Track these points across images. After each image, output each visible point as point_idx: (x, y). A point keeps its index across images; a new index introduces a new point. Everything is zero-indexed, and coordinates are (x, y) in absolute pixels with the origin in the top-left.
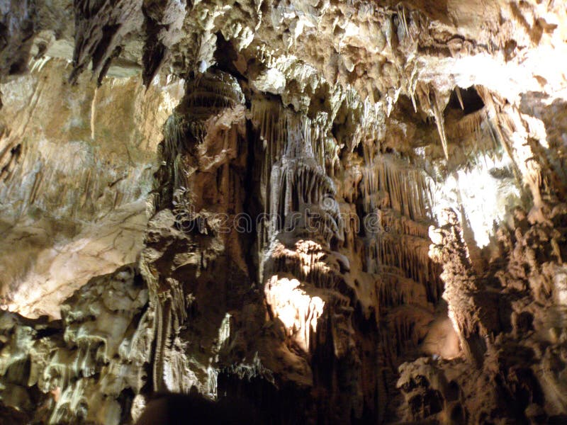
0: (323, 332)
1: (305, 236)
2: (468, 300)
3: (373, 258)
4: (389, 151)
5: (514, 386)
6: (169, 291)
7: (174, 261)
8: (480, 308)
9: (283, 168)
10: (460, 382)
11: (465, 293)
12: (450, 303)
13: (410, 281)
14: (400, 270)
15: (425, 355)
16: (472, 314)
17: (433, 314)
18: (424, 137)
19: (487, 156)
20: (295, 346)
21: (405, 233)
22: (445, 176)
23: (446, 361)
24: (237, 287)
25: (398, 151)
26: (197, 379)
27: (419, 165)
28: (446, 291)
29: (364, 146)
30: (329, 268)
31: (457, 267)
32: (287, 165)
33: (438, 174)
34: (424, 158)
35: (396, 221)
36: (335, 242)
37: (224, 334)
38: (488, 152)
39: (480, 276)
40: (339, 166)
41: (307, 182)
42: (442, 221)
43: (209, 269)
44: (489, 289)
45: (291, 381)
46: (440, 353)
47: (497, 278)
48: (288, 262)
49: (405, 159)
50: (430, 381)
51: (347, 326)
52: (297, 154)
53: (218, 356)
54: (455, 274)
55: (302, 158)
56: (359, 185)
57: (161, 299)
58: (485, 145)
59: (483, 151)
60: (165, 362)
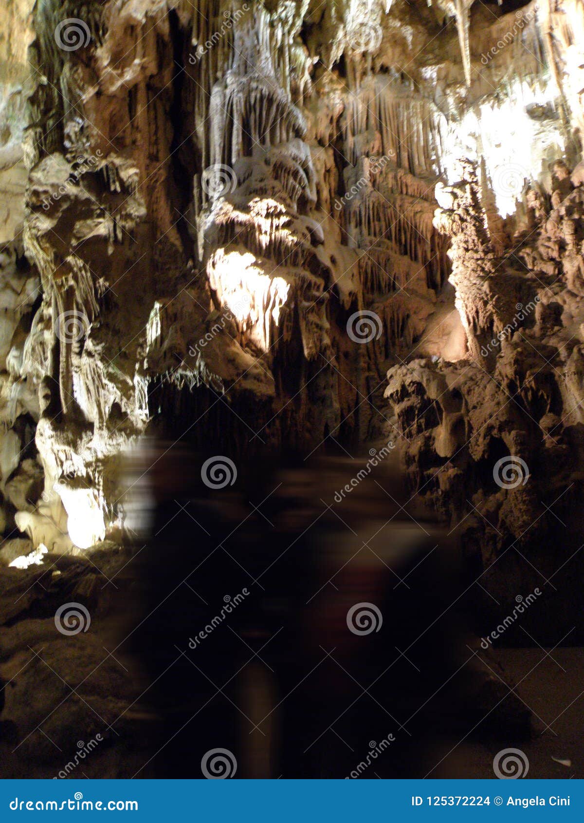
0: (287, 326)
1: (262, 193)
2: (482, 286)
3: (356, 227)
4: (385, 70)
5: (530, 393)
6: (71, 275)
7: (75, 231)
8: (496, 296)
9: (228, 91)
10: (464, 390)
11: (479, 276)
12: (457, 288)
13: (406, 259)
14: (393, 244)
15: (421, 357)
16: (486, 303)
17: (435, 304)
18: (437, 52)
19: (525, 84)
20: (250, 345)
21: (402, 192)
22: (462, 112)
23: (448, 364)
24: (167, 266)
25: (398, 70)
26: (119, 393)
27: (426, 95)
28: (453, 273)
29: (348, 61)
30: (295, 239)
31: (470, 241)
32: (234, 86)
33: (453, 110)
34: (435, 83)
35: (390, 176)
36: (303, 203)
37: (153, 331)
38: (528, 79)
39: (500, 254)
40: (311, 90)
41: (264, 113)
42: (454, 177)
43: (127, 243)
44: (510, 271)
45: (246, 390)
46: (440, 353)
47: (522, 258)
48: (238, 230)
49: (407, 83)
50: (426, 388)
51: (320, 318)
52: (249, 69)
53: (146, 360)
54: (467, 250)
55: (257, 75)
56: (338, 121)
57: (60, 287)
58: (525, 66)
59: (520, 75)
60: (74, 373)
